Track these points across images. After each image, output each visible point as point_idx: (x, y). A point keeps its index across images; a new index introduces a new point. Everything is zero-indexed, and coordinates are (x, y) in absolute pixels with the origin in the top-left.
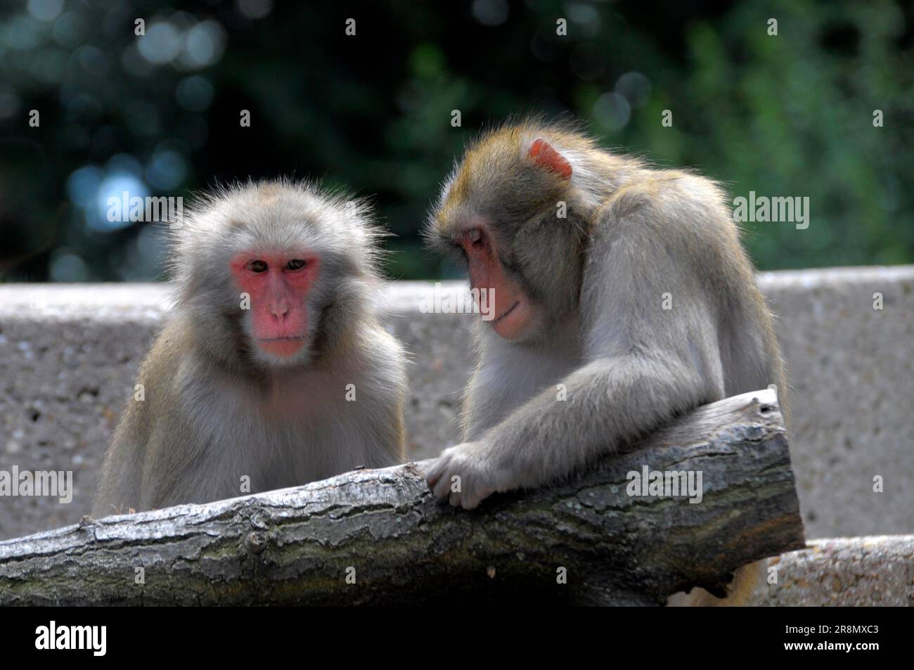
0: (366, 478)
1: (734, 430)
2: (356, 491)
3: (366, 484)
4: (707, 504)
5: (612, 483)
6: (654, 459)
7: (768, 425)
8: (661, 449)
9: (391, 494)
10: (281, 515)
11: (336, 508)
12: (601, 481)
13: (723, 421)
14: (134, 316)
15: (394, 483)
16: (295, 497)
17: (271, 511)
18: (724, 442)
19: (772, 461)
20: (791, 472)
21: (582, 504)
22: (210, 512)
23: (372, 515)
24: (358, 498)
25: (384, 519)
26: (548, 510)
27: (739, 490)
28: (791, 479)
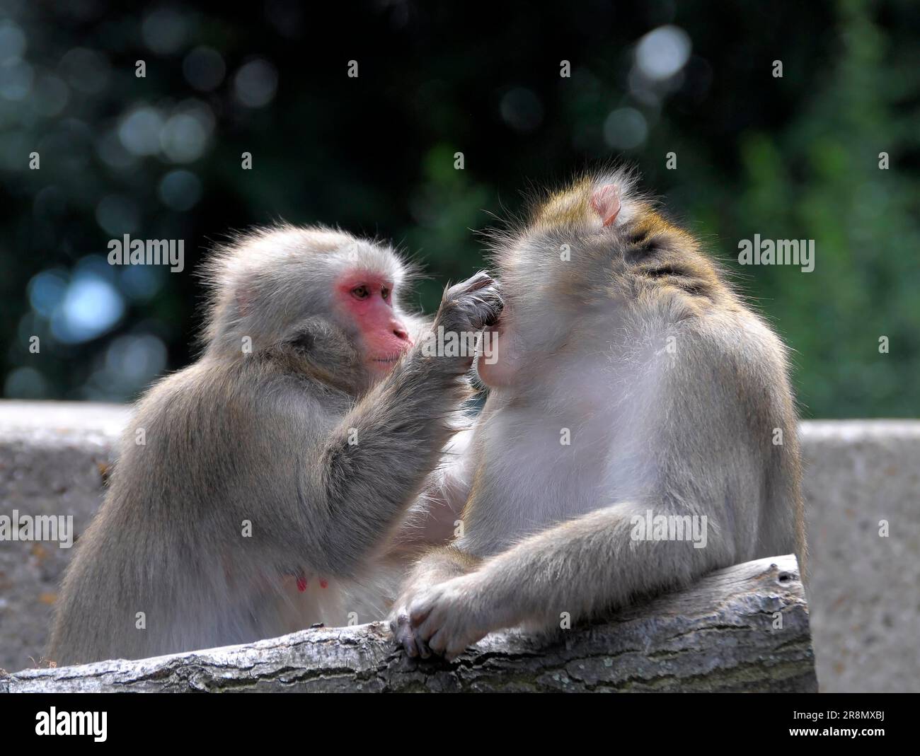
0: (324, 637)
1: (748, 600)
2: (312, 651)
3: (324, 644)
4: (713, 684)
5: (606, 655)
6: (655, 629)
7: (787, 596)
8: (663, 618)
9: (352, 657)
10: (224, 676)
11: (288, 671)
12: (593, 651)
13: (736, 588)
14: (75, 440)
15: (356, 644)
16: (241, 655)
17: (214, 671)
18: (735, 613)
19: (790, 638)
20: (810, 651)
21: (570, 677)
22: (143, 669)
23: (329, 680)
24: (314, 660)
25: (342, 685)
26: (530, 683)
27: (751, 669)
28: (810, 659)
